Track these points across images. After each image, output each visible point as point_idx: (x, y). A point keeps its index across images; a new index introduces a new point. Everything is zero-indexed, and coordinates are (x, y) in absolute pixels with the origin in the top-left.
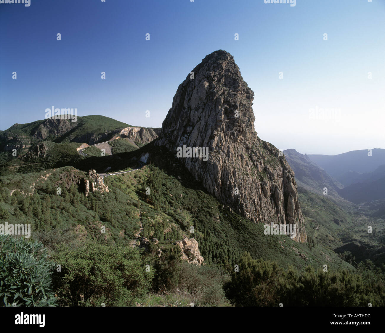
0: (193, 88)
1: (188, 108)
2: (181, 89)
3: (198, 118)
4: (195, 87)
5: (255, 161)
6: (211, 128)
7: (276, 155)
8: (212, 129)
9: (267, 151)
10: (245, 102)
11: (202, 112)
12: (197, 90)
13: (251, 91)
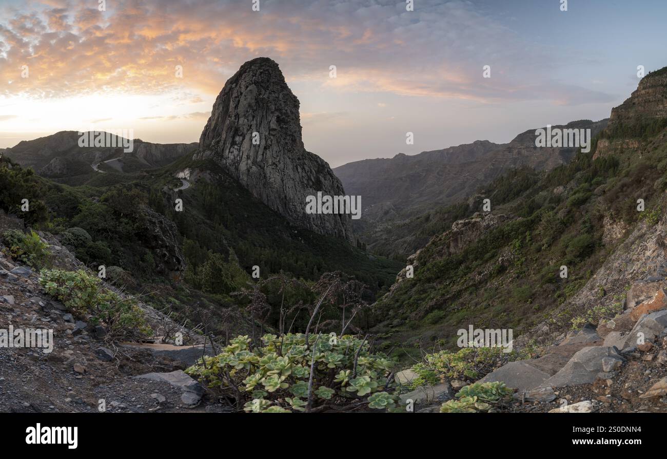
0: (239, 94)
1: (235, 116)
2: (223, 96)
3: (249, 126)
4: (241, 94)
6: (264, 137)
8: (266, 138)
10: (293, 110)
11: (253, 120)
12: (245, 96)
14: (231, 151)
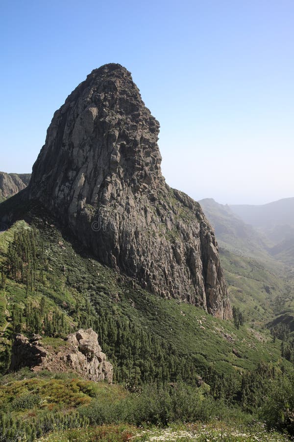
0: (75, 116)
1: (69, 145)
2: (58, 118)
3: (84, 158)
4: (78, 115)
5: (163, 216)
6: (102, 173)
7: (190, 207)
8: (104, 174)
9: (179, 202)
10: (147, 136)
11: (90, 150)
12: (81, 119)
13: (156, 121)
14: (61, 189)
